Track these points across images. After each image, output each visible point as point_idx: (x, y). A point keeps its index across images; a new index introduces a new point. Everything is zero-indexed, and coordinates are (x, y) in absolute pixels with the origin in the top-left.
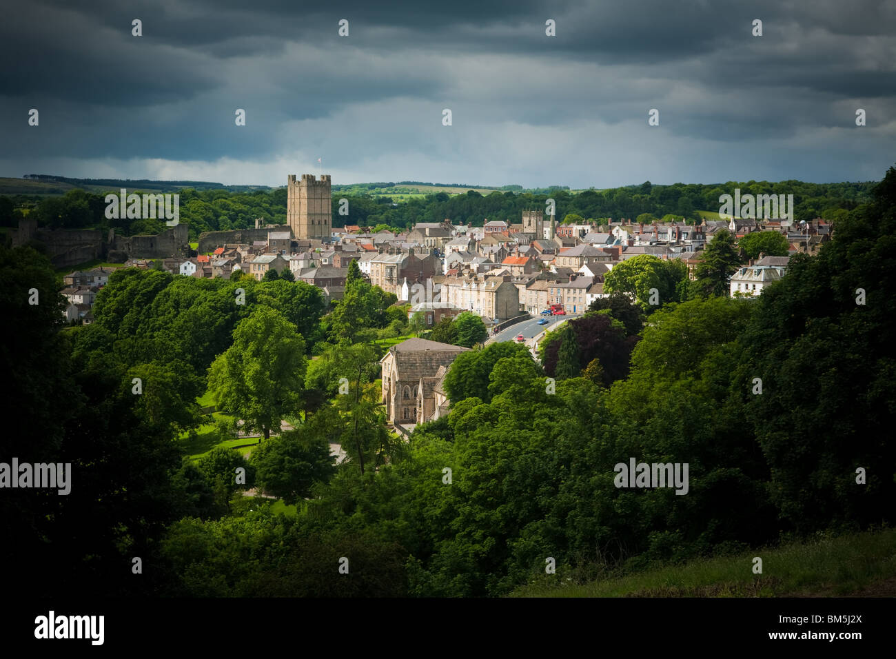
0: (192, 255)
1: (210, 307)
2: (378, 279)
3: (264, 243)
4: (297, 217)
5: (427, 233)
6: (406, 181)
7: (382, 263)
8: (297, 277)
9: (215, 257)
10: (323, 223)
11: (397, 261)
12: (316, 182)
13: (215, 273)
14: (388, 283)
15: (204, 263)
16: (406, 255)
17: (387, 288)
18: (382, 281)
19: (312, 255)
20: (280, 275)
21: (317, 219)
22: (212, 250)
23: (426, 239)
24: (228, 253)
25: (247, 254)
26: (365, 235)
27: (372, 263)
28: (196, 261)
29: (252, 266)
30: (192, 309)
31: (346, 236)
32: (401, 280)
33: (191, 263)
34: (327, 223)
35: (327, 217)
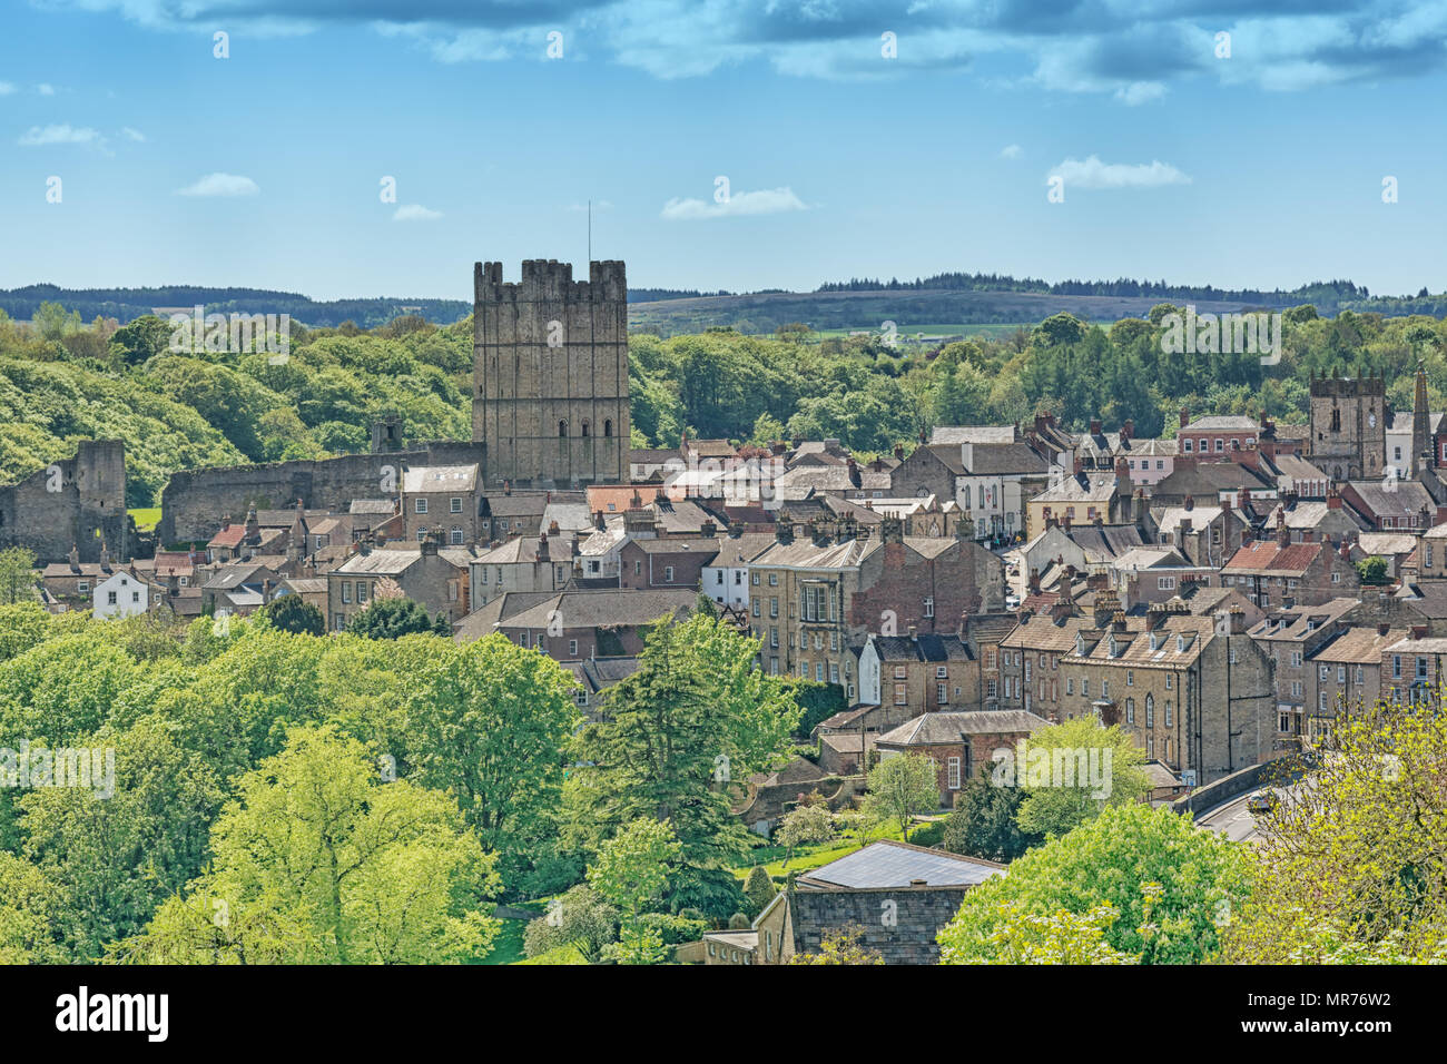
0: (139, 549)
3: (388, 506)
5: (967, 462)
7: (788, 572)
10: (601, 431)
11: (841, 566)
12: (574, 286)
14: (812, 643)
16: (873, 544)
18: (790, 634)
19: (545, 544)
21: (577, 416)
22: (209, 531)
27: (755, 572)
28: (148, 573)
32: (857, 630)
33: (130, 580)
34: (615, 433)
35: (615, 408)
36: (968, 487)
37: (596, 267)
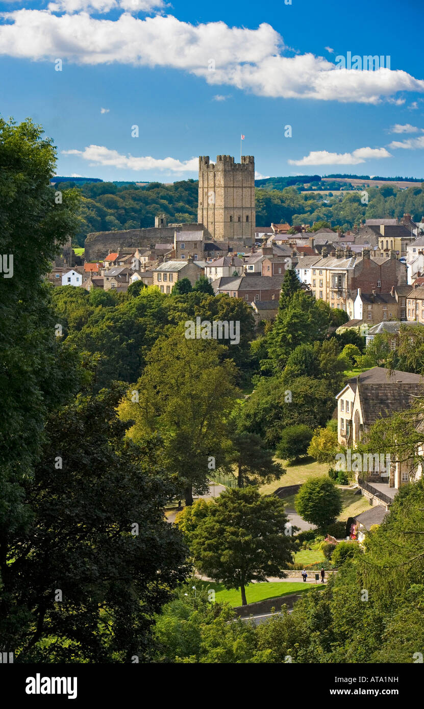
0: (77, 262)
1: (109, 327)
2: (321, 292)
3: (169, 246)
4: (210, 212)
5: (382, 231)
6: (335, 173)
7: (327, 270)
8: (216, 288)
9: (106, 264)
10: (245, 220)
11: (347, 267)
12: (235, 165)
13: (107, 286)
14: (336, 296)
15: (92, 273)
16: (359, 259)
17: (335, 303)
18: (327, 294)
19: (233, 260)
20: (194, 286)
21: (236, 214)
22: (103, 256)
23: (380, 239)
24: (124, 259)
25: (147, 261)
26: (299, 235)
27: (314, 270)
28: (82, 271)
29: (155, 274)
30: (86, 330)
31: (274, 236)
32: (353, 292)
33: (75, 273)
34: (250, 221)
35: (250, 212)
36: (382, 241)
37: (244, 158)
